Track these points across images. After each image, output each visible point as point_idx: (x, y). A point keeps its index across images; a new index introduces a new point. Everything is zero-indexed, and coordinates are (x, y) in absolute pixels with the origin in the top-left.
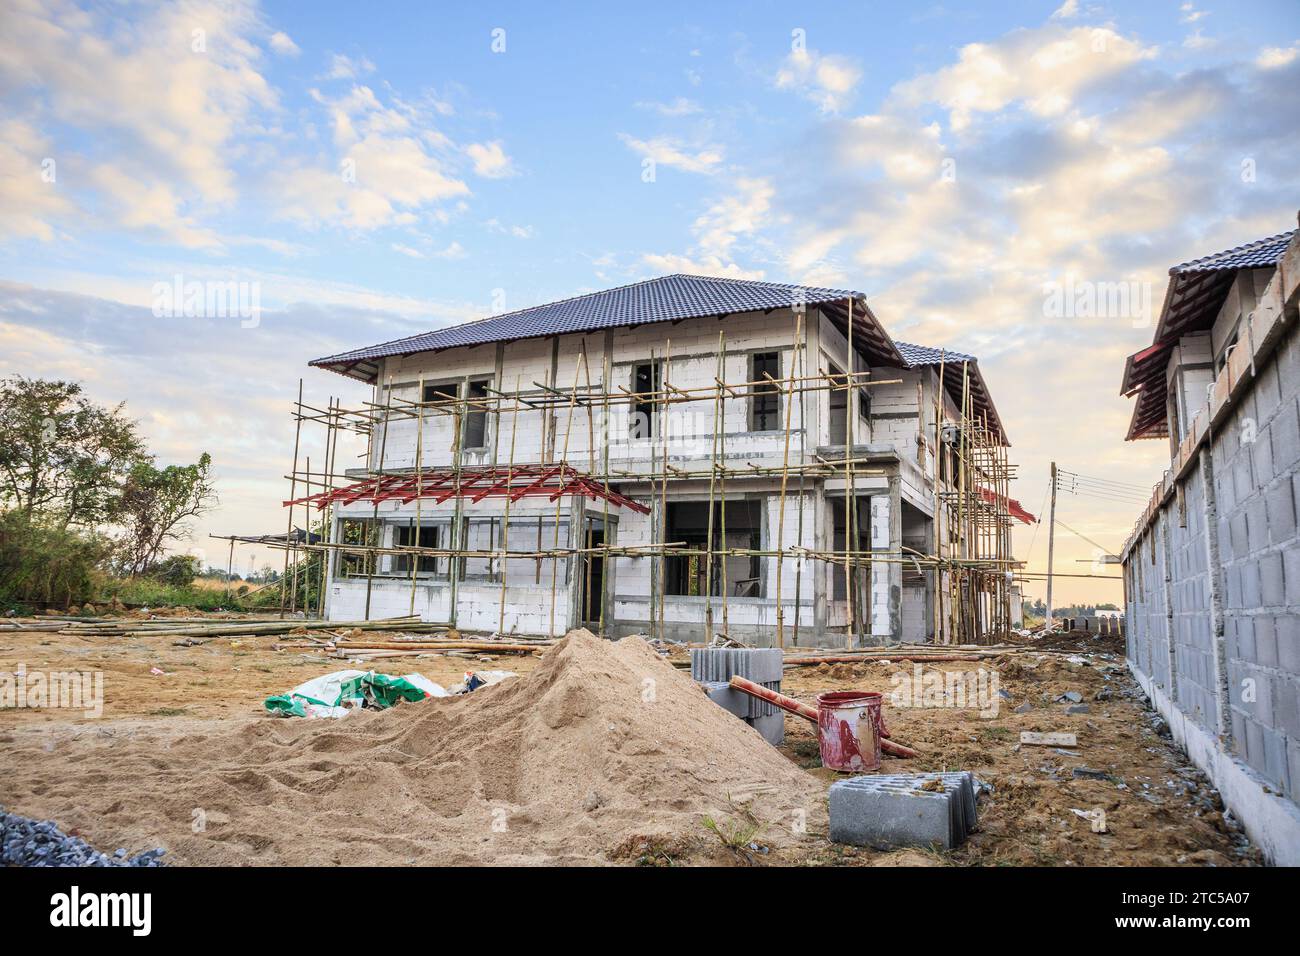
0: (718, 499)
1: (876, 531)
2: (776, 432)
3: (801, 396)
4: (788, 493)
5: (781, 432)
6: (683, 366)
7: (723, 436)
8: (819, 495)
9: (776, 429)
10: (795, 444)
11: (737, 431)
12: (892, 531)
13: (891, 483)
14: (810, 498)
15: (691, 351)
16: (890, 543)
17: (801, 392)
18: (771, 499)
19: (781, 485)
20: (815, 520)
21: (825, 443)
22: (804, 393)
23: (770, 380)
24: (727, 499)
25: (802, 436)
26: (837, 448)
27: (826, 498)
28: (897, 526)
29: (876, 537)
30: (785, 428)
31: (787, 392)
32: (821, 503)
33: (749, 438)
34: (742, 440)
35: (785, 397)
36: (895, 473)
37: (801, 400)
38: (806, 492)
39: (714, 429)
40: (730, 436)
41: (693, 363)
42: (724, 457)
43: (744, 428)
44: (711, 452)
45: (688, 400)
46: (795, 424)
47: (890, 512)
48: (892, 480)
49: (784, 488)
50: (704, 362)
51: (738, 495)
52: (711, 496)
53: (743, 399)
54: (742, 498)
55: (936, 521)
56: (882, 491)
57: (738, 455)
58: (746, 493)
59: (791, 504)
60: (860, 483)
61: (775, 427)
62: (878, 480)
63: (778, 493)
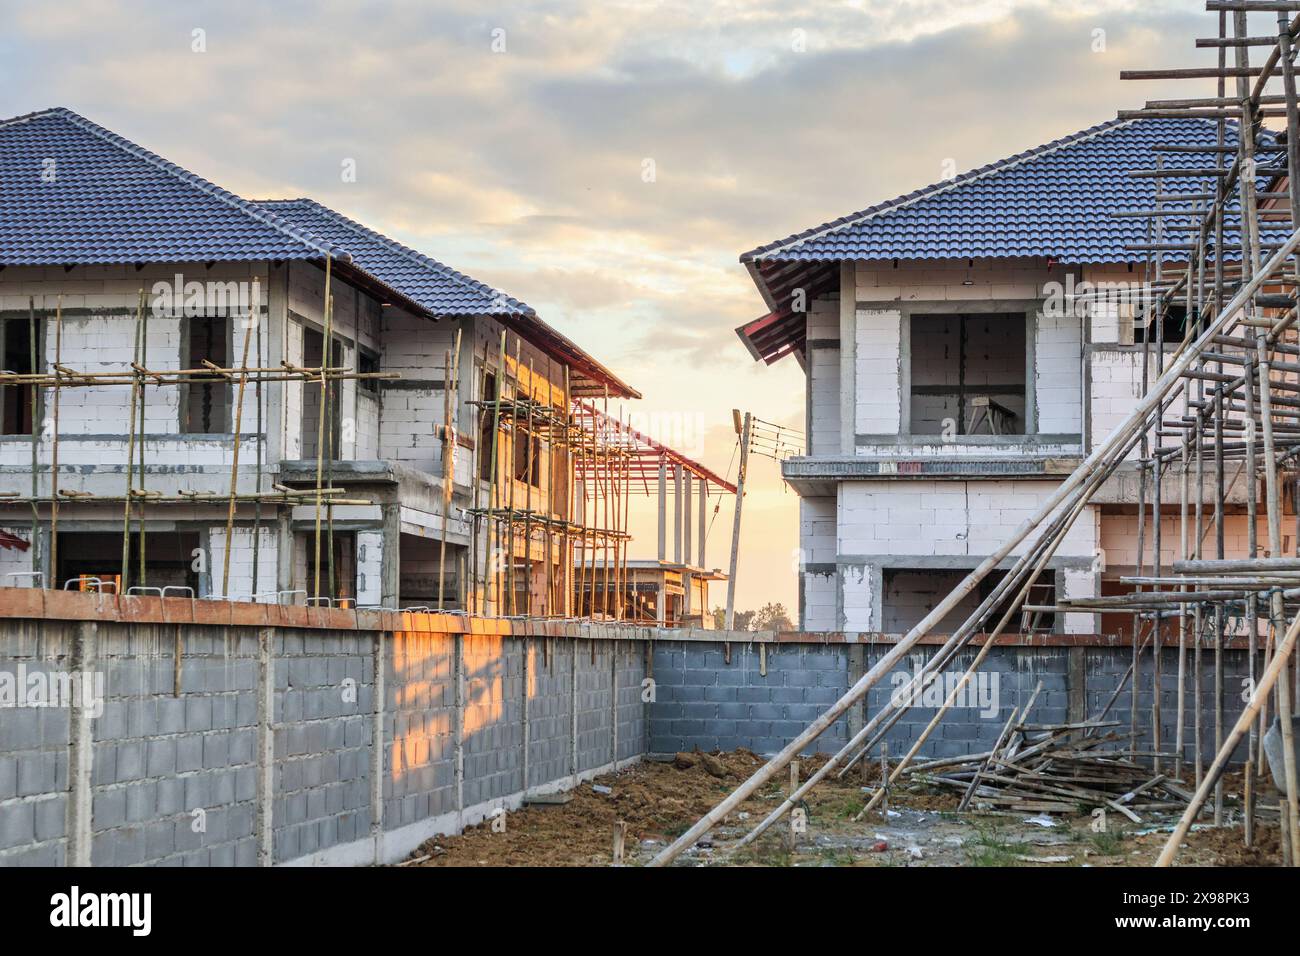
0: (135, 528)
1: (364, 582)
2: (223, 436)
3: (259, 388)
4: (237, 523)
5: (230, 438)
6: (81, 326)
7: (143, 438)
8: (284, 528)
9: (223, 432)
10: (248, 455)
11: (163, 432)
12: (385, 581)
13: (385, 514)
14: (272, 532)
15: (94, 302)
16: (383, 597)
17: (259, 383)
18: (215, 531)
19: (228, 511)
20: (278, 563)
21: (294, 454)
22: (264, 384)
23: (211, 367)
24: (149, 529)
25: (259, 446)
26: (308, 463)
27: (294, 532)
28: (392, 573)
29: (363, 590)
30: (234, 431)
31: (238, 381)
32: (287, 539)
33: (182, 443)
34: (171, 445)
35: (236, 387)
36: (391, 500)
37: (259, 394)
38: (264, 523)
39: (129, 426)
40: (153, 438)
41: (95, 322)
42: (143, 470)
43: (174, 428)
44: (125, 461)
45: (89, 384)
46: (248, 426)
47: (383, 554)
48: (390, 509)
49: (232, 515)
50: (113, 321)
51: (166, 524)
52: (124, 524)
53: (174, 387)
54: (171, 528)
55: (471, 551)
56: (373, 525)
57: (165, 467)
58: (177, 522)
59: (242, 540)
60: (339, 513)
61: (222, 428)
62: (366, 509)
63: (223, 523)
